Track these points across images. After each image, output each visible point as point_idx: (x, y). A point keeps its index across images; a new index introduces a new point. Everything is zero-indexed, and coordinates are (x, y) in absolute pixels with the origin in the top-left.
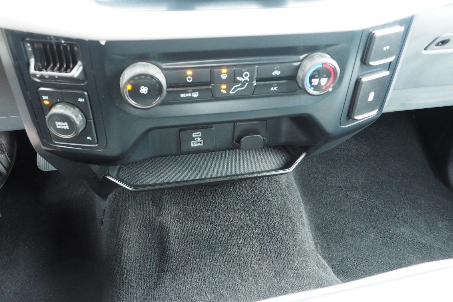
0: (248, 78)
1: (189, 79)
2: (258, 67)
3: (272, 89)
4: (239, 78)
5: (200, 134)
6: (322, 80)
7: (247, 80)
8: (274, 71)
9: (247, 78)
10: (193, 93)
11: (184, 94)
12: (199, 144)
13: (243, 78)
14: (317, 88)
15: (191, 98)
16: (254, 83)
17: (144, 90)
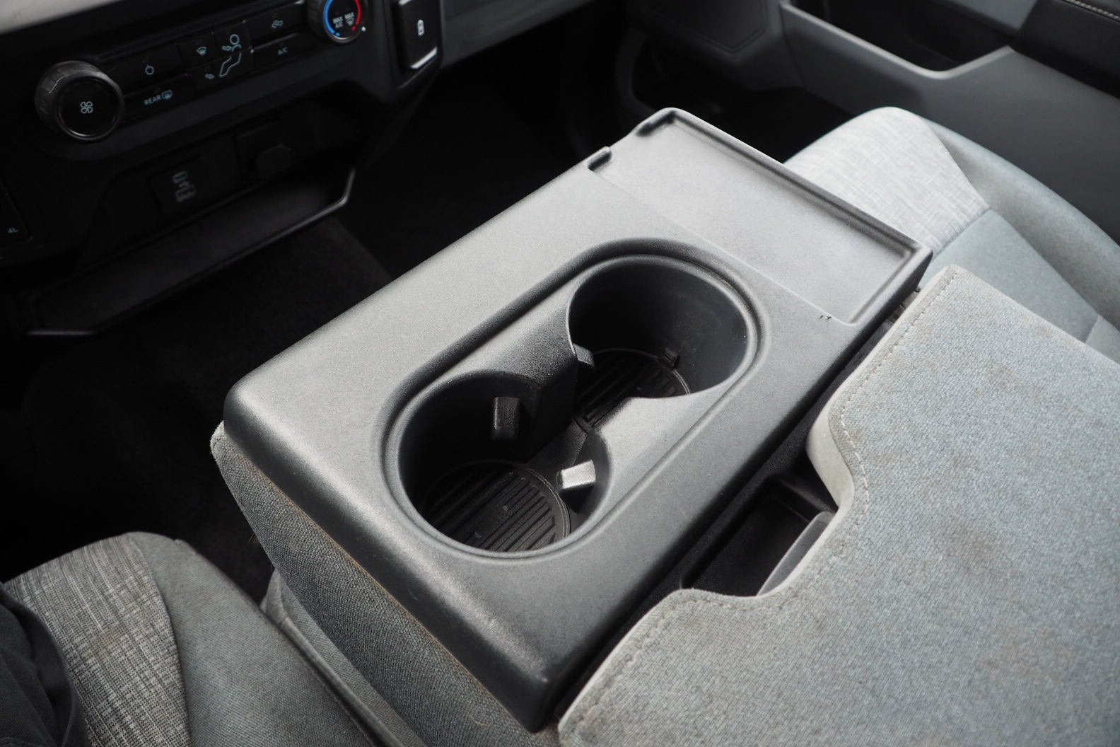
0: (239, 43)
1: (150, 71)
2: (247, 23)
3: (280, 52)
4: (226, 48)
5: (183, 175)
6: (347, 17)
7: (238, 48)
8: (272, 23)
9: (237, 45)
10: (163, 94)
11: (150, 100)
12: (189, 194)
13: (232, 46)
14: (344, 30)
15: (162, 101)
16: (250, 50)
17: (87, 107)
